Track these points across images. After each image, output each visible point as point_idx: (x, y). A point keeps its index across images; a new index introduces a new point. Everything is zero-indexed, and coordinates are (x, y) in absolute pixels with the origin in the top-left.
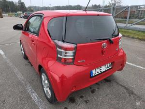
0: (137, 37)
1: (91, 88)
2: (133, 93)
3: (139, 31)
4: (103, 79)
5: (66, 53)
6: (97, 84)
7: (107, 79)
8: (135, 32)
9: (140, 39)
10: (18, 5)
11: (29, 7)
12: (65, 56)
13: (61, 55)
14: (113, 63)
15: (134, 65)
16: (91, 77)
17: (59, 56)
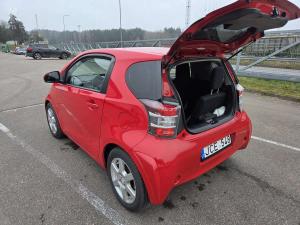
0: (257, 88)
1: (196, 183)
2: (268, 186)
3: (260, 79)
4: (215, 165)
5: (163, 120)
6: (205, 175)
7: (221, 165)
8: (252, 80)
9: (265, 94)
10: (8, 27)
11: (32, 32)
12: (161, 124)
13: (156, 123)
14: (233, 136)
15: (261, 139)
16: (202, 160)
17: (152, 125)
